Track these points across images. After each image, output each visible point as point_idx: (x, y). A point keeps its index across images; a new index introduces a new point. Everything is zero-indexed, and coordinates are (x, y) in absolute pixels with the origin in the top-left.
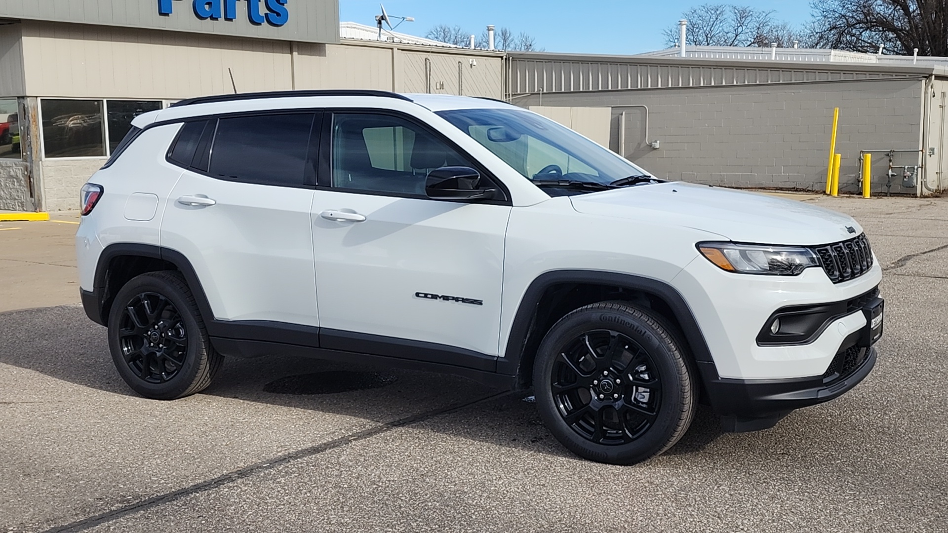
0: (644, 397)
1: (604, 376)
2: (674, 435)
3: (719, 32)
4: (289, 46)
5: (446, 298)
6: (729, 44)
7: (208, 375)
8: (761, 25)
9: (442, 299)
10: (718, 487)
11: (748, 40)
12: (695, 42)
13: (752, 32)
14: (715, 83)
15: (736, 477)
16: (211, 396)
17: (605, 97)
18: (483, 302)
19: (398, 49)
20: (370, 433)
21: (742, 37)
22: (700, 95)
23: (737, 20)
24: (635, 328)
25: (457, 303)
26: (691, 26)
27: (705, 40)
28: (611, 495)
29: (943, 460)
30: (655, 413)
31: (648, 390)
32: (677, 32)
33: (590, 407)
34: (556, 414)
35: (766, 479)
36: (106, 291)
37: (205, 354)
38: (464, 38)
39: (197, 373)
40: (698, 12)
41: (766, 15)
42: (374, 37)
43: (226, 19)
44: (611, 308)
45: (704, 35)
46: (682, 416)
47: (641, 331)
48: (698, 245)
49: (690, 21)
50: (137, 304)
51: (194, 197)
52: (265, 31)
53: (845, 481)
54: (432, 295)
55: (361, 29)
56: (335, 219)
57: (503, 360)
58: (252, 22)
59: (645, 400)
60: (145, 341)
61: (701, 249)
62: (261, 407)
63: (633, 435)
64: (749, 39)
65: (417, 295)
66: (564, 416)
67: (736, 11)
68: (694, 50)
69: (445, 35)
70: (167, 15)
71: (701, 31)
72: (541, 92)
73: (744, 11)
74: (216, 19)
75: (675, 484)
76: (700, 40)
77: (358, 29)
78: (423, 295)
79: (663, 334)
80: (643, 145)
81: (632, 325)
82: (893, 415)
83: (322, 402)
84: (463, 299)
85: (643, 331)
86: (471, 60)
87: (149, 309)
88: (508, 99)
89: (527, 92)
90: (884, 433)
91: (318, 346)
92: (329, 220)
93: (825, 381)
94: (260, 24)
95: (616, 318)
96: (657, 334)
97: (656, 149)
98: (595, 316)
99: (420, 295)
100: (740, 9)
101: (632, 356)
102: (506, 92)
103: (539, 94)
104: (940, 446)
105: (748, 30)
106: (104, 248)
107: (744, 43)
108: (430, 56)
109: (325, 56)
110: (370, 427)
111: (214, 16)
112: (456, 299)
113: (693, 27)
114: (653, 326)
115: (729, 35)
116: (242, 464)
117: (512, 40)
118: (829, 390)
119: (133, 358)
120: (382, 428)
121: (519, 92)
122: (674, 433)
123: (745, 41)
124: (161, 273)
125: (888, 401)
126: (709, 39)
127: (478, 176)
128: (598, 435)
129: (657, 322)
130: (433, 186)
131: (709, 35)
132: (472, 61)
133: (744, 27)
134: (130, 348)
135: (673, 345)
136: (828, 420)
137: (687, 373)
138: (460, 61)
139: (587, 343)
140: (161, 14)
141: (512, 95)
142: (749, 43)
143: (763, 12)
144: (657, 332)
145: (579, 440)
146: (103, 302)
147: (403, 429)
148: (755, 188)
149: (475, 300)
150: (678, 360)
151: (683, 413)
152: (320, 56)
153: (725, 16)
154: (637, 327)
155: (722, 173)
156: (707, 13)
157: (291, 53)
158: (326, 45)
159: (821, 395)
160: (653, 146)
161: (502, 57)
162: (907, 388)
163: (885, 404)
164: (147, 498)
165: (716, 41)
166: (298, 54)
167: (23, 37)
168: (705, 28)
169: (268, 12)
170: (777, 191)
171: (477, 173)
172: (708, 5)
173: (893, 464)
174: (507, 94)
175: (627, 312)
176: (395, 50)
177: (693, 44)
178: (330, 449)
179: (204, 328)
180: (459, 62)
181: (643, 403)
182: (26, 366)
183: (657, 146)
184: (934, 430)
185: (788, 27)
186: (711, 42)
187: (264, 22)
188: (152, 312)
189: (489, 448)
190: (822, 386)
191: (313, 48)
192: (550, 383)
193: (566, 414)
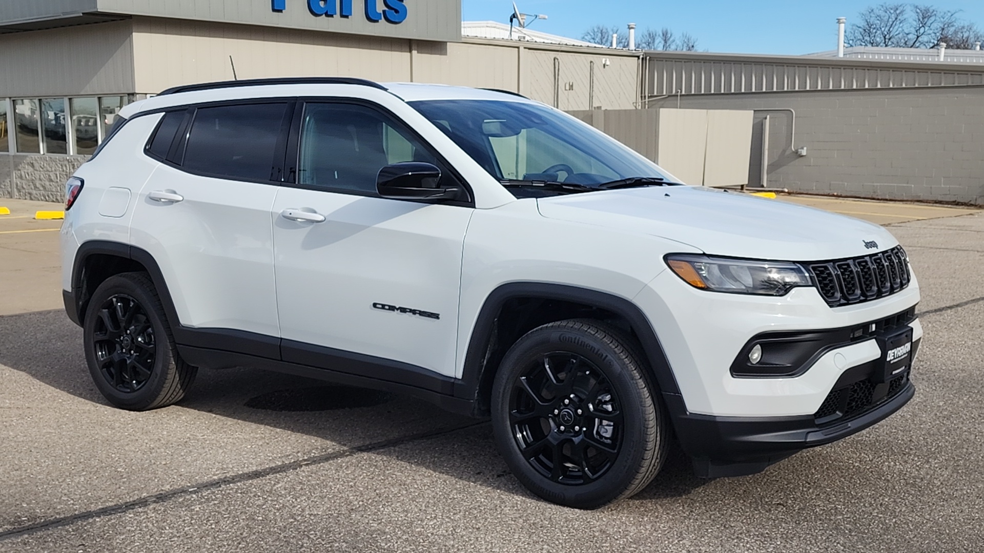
0: (607, 431)
1: (565, 405)
2: (636, 477)
3: (899, 34)
4: (408, 44)
5: (403, 310)
6: (910, 46)
7: (179, 386)
8: (946, 26)
9: (399, 311)
10: (679, 541)
11: (930, 42)
12: (872, 44)
13: (935, 33)
14: (869, 86)
15: (707, 530)
16: (185, 409)
17: (748, 100)
18: (440, 316)
19: (525, 48)
20: (327, 458)
21: (924, 38)
22: (852, 98)
23: (919, 20)
24: (595, 352)
25: (413, 315)
26: (867, 26)
27: (884, 41)
28: (548, 545)
29: (969, 521)
30: (616, 451)
31: (612, 424)
32: (851, 33)
33: (547, 439)
34: (513, 447)
35: (741, 534)
36: (84, 292)
37: (173, 363)
38: (622, 39)
39: (164, 383)
40: (876, 11)
41: (952, 15)
42: (505, 35)
43: (342, 16)
44: (572, 327)
45: (882, 36)
46: (646, 455)
47: (602, 355)
48: (667, 258)
49: (867, 21)
50: (111, 306)
51: (164, 193)
52: (382, 29)
53: (835, 541)
54: (389, 306)
55: (502, 29)
56: (294, 219)
57: (460, 382)
58: (369, 19)
59: (608, 435)
60: (118, 346)
61: (669, 261)
62: (229, 423)
63: (593, 475)
64: (932, 41)
65: (375, 305)
66: (522, 449)
67: (918, 11)
68: (862, 51)
69: (602, 35)
70: (280, 11)
71: (878, 32)
72: (679, 94)
73: (927, 10)
74: (332, 16)
75: (631, 534)
76: (877, 42)
77: (499, 28)
78: (380, 306)
79: (626, 359)
80: (788, 152)
81: (592, 347)
82: (936, 463)
83: (298, 420)
84: (420, 311)
85: (604, 355)
86: (604, 60)
87: (121, 312)
88: (643, 101)
89: (665, 93)
90: (913, 485)
91: (280, 359)
92: (289, 220)
93: (817, 422)
94: (377, 21)
95: (575, 339)
96: (619, 359)
97: (802, 156)
98: (555, 336)
99: (378, 306)
100: (923, 8)
101: (595, 382)
102: (642, 93)
103: (677, 96)
104: (974, 505)
105: (931, 32)
106: (79, 245)
107: (926, 44)
108: (560, 56)
109: (445, 54)
110: (333, 451)
111: (329, 13)
112: (414, 312)
113: (870, 27)
114: (616, 349)
115: (910, 36)
116: (168, 487)
117: (674, 41)
118: (822, 433)
119: (107, 365)
120: (344, 452)
121: (655, 94)
122: (636, 475)
123: (927, 42)
124: (134, 274)
125: (939, 446)
126: (887, 40)
127: (439, 174)
128: (557, 472)
129: (622, 345)
130: (385, 184)
131: (887, 37)
132: (606, 61)
133: (927, 28)
134: (104, 353)
135: (638, 372)
136: (854, 466)
137: (652, 406)
138: (592, 60)
139: (547, 366)
140: (274, 10)
141: (649, 97)
142: (932, 45)
143: (949, 12)
144: (619, 357)
145: (536, 477)
146: (81, 303)
147: (365, 455)
148: (911, 201)
149: (432, 314)
150: (641, 390)
151: (647, 452)
152: (441, 54)
153: (905, 16)
154: (598, 350)
155: (875, 184)
156: (886, 12)
157: (410, 51)
158: (448, 43)
159: (811, 438)
160: (799, 153)
161: (638, 57)
162: (970, 432)
163: (933, 450)
164: (42, 521)
165: (895, 43)
166: (418, 53)
167: (134, 34)
168: (883, 29)
169: (386, 9)
170: (935, 205)
171: (438, 170)
172: (887, 4)
173: (905, 523)
174: (643, 95)
175: (589, 332)
176: (522, 49)
177: (869, 46)
178: (273, 474)
179: (171, 335)
180: (591, 62)
181: (606, 438)
182: (23, 368)
183: (804, 152)
184: (977, 484)
185: (975, 28)
186: (890, 43)
187: (381, 19)
188: (124, 316)
189: (445, 481)
190: (814, 427)
191: (434, 46)
192: (508, 410)
193: (524, 446)
